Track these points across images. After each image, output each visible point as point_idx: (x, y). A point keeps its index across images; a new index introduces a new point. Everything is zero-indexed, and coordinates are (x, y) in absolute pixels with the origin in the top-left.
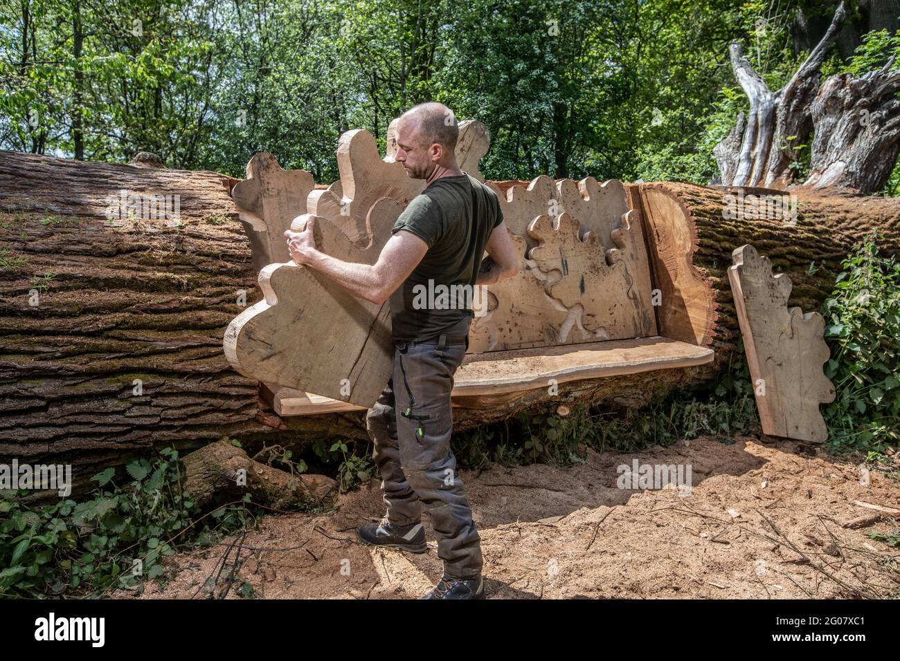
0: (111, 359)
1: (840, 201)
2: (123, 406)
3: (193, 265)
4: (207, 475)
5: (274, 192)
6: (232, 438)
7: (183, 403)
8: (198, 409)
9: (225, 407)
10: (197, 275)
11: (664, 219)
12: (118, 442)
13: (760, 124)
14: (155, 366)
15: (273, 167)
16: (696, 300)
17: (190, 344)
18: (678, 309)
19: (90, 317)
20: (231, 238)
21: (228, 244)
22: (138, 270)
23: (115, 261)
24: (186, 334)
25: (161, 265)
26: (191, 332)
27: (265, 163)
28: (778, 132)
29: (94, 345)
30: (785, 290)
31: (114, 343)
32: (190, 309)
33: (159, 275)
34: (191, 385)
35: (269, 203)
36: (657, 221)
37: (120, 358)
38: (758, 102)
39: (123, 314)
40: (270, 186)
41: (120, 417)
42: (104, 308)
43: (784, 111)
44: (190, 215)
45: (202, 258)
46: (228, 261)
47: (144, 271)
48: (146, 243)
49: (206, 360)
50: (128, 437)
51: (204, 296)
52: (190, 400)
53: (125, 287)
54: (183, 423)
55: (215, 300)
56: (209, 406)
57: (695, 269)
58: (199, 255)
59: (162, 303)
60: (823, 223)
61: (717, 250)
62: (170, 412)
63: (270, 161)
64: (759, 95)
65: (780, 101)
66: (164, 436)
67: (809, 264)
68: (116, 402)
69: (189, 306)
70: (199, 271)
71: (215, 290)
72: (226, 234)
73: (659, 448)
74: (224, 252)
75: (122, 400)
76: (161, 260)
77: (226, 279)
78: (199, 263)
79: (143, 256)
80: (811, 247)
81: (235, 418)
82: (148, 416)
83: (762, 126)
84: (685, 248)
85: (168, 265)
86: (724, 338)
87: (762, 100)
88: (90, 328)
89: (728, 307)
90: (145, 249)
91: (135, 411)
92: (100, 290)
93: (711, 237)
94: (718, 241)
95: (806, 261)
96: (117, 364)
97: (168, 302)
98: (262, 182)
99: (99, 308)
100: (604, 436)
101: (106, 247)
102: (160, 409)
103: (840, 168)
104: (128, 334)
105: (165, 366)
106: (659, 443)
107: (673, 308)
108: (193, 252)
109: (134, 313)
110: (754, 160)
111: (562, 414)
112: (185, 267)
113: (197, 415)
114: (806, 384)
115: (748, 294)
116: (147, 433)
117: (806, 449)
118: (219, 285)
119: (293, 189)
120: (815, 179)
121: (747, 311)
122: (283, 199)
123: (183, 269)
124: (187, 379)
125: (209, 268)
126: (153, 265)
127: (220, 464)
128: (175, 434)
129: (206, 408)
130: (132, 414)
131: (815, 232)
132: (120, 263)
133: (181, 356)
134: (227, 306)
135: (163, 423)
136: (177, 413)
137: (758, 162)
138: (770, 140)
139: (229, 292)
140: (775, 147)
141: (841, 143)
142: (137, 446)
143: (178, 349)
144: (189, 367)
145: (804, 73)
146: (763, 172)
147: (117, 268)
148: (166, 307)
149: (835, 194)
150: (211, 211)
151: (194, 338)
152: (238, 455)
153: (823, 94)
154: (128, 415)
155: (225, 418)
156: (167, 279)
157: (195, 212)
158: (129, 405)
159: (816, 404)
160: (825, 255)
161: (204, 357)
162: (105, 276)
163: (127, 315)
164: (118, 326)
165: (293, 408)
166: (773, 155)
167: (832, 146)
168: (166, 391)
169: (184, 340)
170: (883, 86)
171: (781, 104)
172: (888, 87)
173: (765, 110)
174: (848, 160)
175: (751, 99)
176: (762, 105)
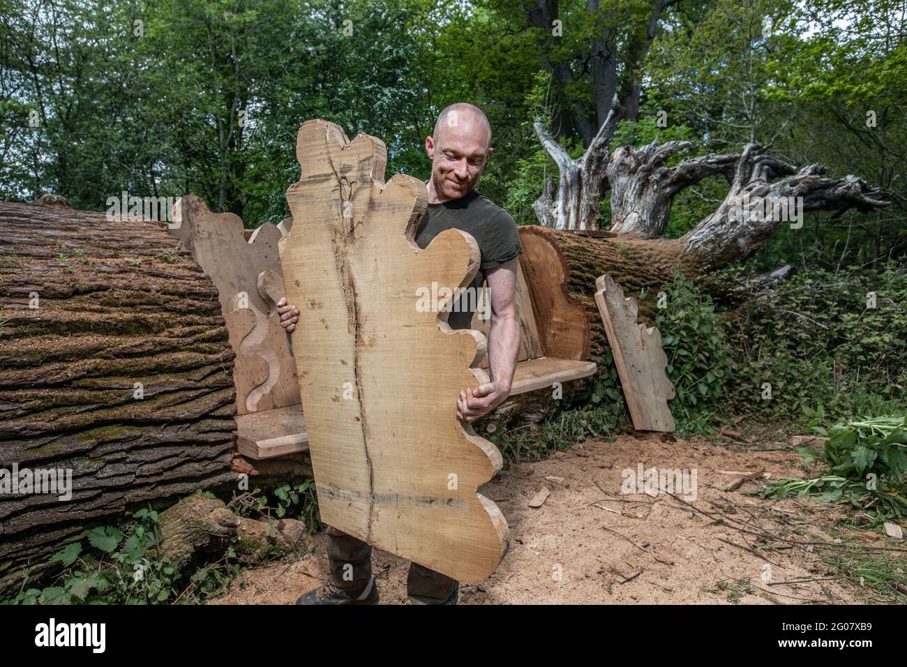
0: (81, 413)
1: (643, 242)
2: (95, 465)
3: (159, 305)
4: (187, 534)
5: (205, 235)
6: (204, 491)
7: (160, 456)
8: (174, 461)
9: (202, 456)
10: (166, 315)
11: (538, 256)
12: (87, 511)
13: (569, 184)
14: (133, 417)
15: (202, 209)
16: (573, 323)
17: (167, 389)
18: (557, 332)
19: (57, 365)
20: (192, 276)
21: (192, 282)
22: (101, 311)
23: (72, 303)
24: (163, 378)
25: (125, 305)
26: (168, 376)
27: (194, 206)
28: (584, 190)
29: (64, 397)
30: (634, 310)
31: (86, 394)
32: (163, 351)
33: (127, 316)
34: (169, 434)
35: (201, 246)
36: (532, 259)
37: (91, 411)
38: (565, 167)
39: (93, 361)
40: (200, 229)
41: (91, 479)
42: (72, 355)
43: (586, 174)
44: (141, 254)
45: (168, 296)
46: (194, 299)
47: (109, 312)
48: (105, 283)
49: (184, 406)
50: (98, 502)
51: (178, 336)
52: (168, 451)
53: (90, 330)
54: (159, 479)
55: (189, 340)
56: (186, 456)
57: (569, 296)
58: (164, 294)
59: (135, 346)
60: (641, 258)
61: (583, 280)
62: (146, 467)
63: (198, 203)
64: (565, 161)
65: (582, 166)
66: (138, 496)
67: (641, 291)
68: (87, 463)
69: (163, 347)
70: (167, 310)
71: (187, 329)
72: (186, 273)
73: (560, 454)
74: (190, 290)
75: (93, 459)
76: (124, 300)
77: (196, 318)
78: (167, 302)
79: (105, 296)
80: (639, 277)
81: (211, 467)
82: (123, 475)
83: (571, 186)
84: (559, 279)
85: (133, 305)
86: (598, 353)
87: (568, 165)
88: (58, 378)
89: (599, 326)
90: (106, 289)
91: (109, 471)
92: (62, 334)
93: (578, 269)
94: (583, 272)
95: (637, 288)
96: (91, 417)
97: (141, 345)
98: (192, 225)
99: (65, 355)
100: (519, 448)
101: (60, 288)
102: (136, 465)
103: (635, 218)
104: (100, 382)
105: (143, 416)
106: (558, 449)
107: (553, 332)
108: (158, 291)
109: (106, 358)
110: (569, 213)
111: (491, 431)
112: (152, 307)
113: (171, 469)
114: (657, 385)
115: (613, 315)
116: (119, 495)
117: (668, 437)
118: (190, 324)
119: (223, 232)
120: (618, 226)
121: (614, 328)
122: (215, 241)
123: (150, 310)
124: (165, 427)
125: (178, 307)
126: (117, 306)
127: (202, 519)
128: (149, 493)
129: (183, 459)
130: (105, 475)
131: (639, 264)
132: (79, 305)
133: (158, 403)
134: (201, 346)
135: (138, 481)
136: (153, 468)
137: (572, 215)
138: (579, 197)
139: (202, 332)
140: (583, 203)
141: (632, 199)
142: (107, 512)
143: (154, 396)
144: (168, 414)
145: (597, 145)
146: (578, 222)
147: (76, 310)
148: (140, 350)
149: (636, 237)
150: (162, 249)
151: (172, 383)
152: (219, 507)
153: (615, 161)
154: (101, 476)
155: (201, 468)
156: (137, 320)
157: (144, 251)
158: (103, 464)
159: (664, 401)
160: (648, 283)
161: (183, 402)
162: (67, 319)
163: (98, 361)
164: (89, 374)
165: (270, 449)
166: (583, 208)
167: (626, 201)
168: (144, 444)
169: (160, 385)
170: (654, 157)
171: (583, 169)
172: (657, 158)
173: (572, 173)
174: (640, 211)
175: (559, 165)
176: (569, 169)
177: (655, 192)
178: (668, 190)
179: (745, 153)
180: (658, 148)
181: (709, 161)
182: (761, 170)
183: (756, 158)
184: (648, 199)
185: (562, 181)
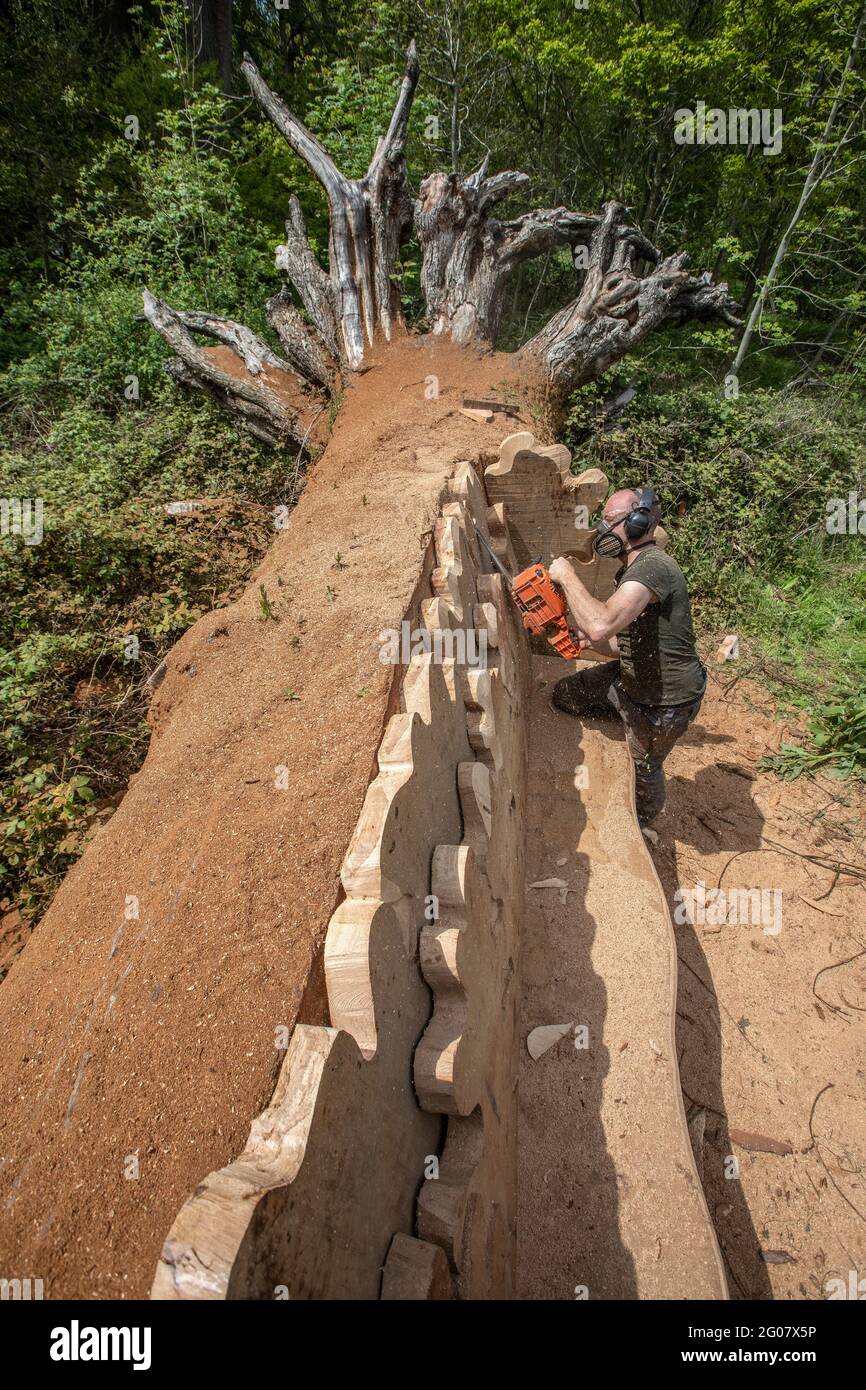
13: (354, 232)
28: (379, 248)
38: (343, 194)
43: (381, 218)
64: (340, 182)
65: (371, 196)
83: (358, 237)
87: (347, 191)
103: (471, 314)
110: (360, 290)
120: (445, 326)
137: (366, 293)
138: (372, 262)
141: (462, 276)
145: (392, 156)
146: (375, 310)
153: (430, 199)
166: (380, 284)
167: (452, 280)
170: (485, 198)
171: (375, 205)
172: (489, 200)
173: (356, 210)
174: (476, 301)
175: (329, 187)
176: (350, 200)
177: (492, 267)
178: (508, 267)
179: (608, 218)
180: (489, 182)
181: (562, 221)
182: (626, 251)
183: (622, 229)
184: (483, 281)
185: (339, 225)
